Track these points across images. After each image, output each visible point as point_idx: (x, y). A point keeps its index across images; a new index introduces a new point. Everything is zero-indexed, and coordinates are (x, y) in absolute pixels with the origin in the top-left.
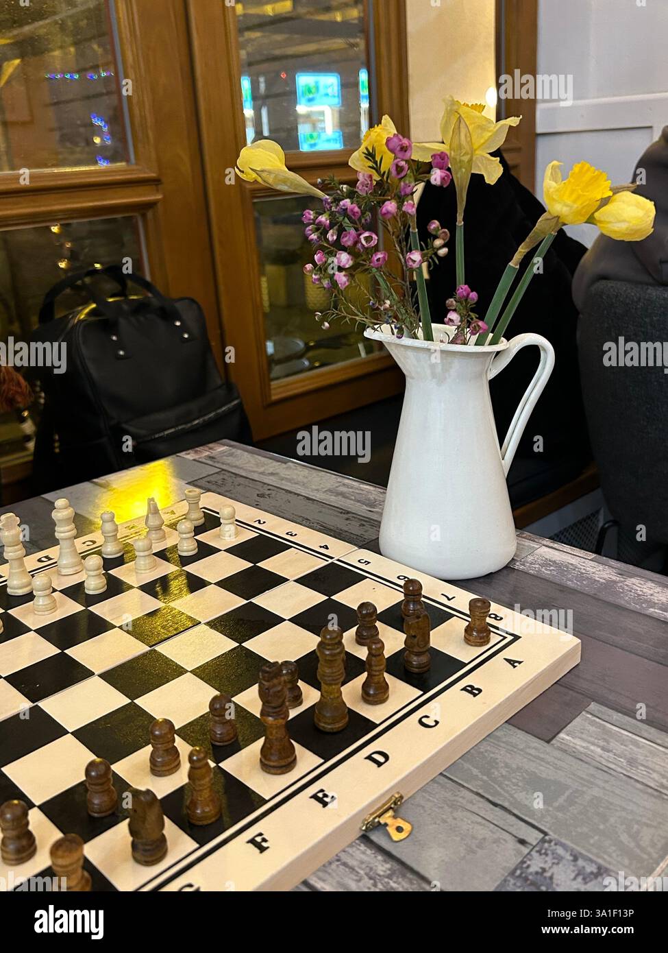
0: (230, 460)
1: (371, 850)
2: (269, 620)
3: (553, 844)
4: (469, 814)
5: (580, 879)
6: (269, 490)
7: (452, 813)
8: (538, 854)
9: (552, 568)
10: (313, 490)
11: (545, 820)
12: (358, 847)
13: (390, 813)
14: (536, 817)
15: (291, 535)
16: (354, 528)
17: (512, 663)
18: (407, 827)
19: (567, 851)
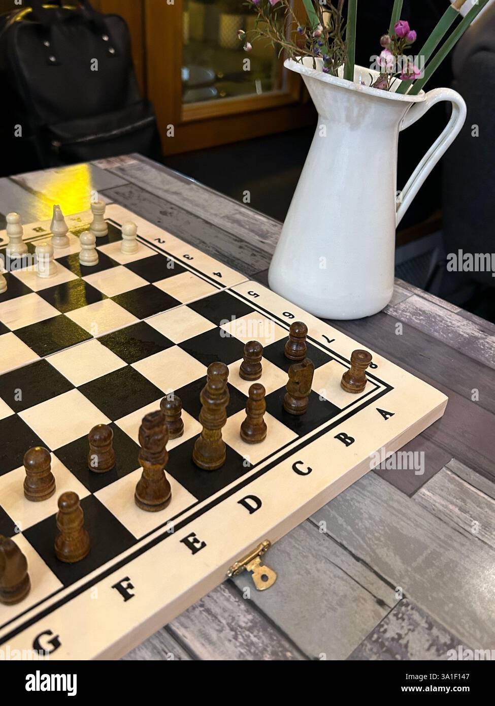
0: (138, 174)
1: (235, 598)
2: (159, 343)
3: (409, 608)
4: (332, 567)
5: (433, 649)
6: (172, 208)
7: (315, 563)
8: (395, 618)
9: (421, 318)
10: (211, 214)
11: (403, 580)
12: (223, 592)
13: (258, 560)
14: (395, 577)
15: (188, 258)
16: (245, 257)
17: (384, 414)
18: (272, 576)
19: (423, 617)
